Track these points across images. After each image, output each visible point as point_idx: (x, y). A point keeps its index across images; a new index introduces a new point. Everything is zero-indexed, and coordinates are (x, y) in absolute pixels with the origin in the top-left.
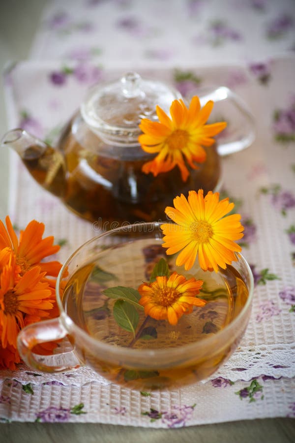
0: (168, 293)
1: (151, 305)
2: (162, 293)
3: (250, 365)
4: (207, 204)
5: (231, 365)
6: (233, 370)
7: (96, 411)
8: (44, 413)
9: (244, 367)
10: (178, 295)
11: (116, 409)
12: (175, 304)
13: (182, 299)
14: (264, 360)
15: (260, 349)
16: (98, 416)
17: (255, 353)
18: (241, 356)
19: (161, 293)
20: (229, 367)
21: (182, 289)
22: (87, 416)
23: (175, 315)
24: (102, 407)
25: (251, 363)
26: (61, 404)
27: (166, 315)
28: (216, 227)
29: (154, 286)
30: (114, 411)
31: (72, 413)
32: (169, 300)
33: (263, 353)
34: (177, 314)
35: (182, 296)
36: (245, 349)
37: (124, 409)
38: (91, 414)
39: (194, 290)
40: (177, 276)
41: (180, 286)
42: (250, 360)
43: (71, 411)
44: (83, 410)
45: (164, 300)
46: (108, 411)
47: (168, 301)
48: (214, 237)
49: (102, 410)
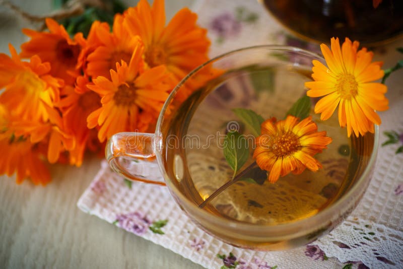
0: (287, 141)
1: (261, 149)
2: (281, 140)
3: (356, 244)
4: (359, 60)
5: (336, 235)
6: (335, 242)
7: (173, 236)
8: (125, 217)
9: (348, 244)
10: (296, 147)
11: (195, 241)
12: (288, 157)
13: (298, 155)
14: (373, 245)
15: (378, 229)
16: (172, 242)
17: (370, 231)
18: (352, 230)
19: (279, 139)
20: (333, 237)
21: (306, 141)
22: (162, 237)
23: (279, 170)
24: (182, 233)
25: (358, 242)
26: (149, 213)
27: (270, 167)
28: (361, 89)
29: (278, 126)
30: (191, 242)
31: (151, 228)
32: (283, 150)
33: (378, 235)
34: (282, 171)
35: (300, 150)
36: (362, 222)
37: (204, 243)
38: (167, 238)
39: (316, 148)
40: (309, 123)
41: (304, 137)
42: (359, 238)
43: (152, 226)
44: (162, 229)
45: (279, 148)
46: (185, 241)
47: (281, 151)
48: (357, 98)
49: (181, 237)
